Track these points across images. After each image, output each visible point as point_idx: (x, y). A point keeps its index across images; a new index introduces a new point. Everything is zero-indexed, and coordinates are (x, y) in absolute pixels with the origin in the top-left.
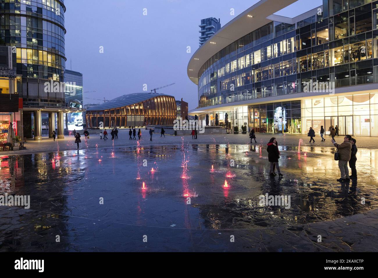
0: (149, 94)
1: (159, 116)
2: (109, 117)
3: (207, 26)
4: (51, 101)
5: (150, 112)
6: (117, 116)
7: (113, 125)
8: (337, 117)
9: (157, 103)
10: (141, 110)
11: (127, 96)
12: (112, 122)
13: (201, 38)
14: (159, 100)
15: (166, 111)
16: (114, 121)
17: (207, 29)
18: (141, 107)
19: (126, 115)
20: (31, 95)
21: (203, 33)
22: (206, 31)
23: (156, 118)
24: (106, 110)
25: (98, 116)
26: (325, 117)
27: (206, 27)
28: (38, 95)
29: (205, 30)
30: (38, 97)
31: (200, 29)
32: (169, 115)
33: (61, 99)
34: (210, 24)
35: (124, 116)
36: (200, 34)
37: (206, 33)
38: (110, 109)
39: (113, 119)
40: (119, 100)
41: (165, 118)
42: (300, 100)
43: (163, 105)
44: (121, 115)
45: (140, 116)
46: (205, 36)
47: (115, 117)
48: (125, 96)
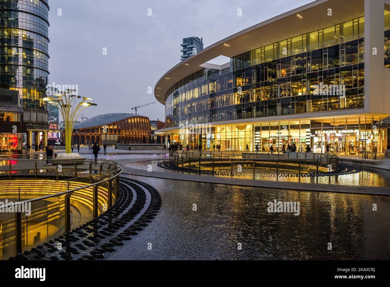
0: (123, 115)
1: (132, 135)
2: (84, 136)
3: (188, 45)
4: (39, 124)
5: (123, 132)
6: (92, 135)
7: (88, 143)
8: (231, 139)
9: (130, 123)
10: (115, 130)
11: (102, 116)
12: (87, 140)
13: (183, 57)
14: (133, 120)
15: (140, 131)
16: (89, 140)
17: (189, 48)
18: (115, 127)
19: (101, 134)
20: (25, 120)
21: (185, 53)
22: (188, 50)
23: (130, 137)
24: (82, 129)
25: (74, 135)
26: (226, 139)
27: (188, 47)
28: (30, 120)
29: (186, 50)
30: (30, 121)
31: (182, 48)
32: (142, 134)
33: (46, 122)
34: (192, 44)
35: (98, 135)
36: (182, 54)
37: (188, 52)
38: (85, 129)
39: (88, 137)
40: (94, 119)
41: (139, 137)
42: (215, 127)
43: (137, 125)
44: (95, 134)
45: (114, 135)
46: (186, 55)
47: (89, 136)
48: (100, 116)
